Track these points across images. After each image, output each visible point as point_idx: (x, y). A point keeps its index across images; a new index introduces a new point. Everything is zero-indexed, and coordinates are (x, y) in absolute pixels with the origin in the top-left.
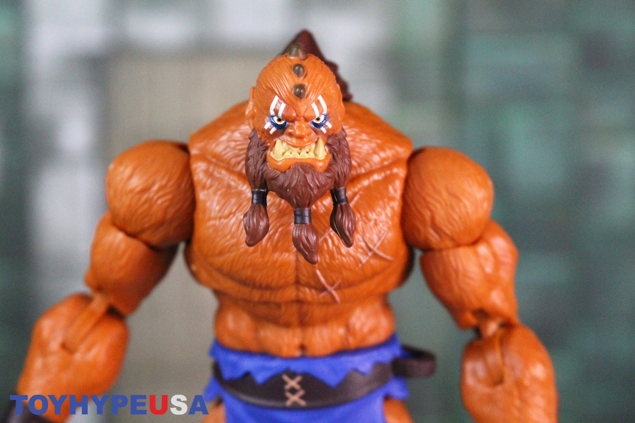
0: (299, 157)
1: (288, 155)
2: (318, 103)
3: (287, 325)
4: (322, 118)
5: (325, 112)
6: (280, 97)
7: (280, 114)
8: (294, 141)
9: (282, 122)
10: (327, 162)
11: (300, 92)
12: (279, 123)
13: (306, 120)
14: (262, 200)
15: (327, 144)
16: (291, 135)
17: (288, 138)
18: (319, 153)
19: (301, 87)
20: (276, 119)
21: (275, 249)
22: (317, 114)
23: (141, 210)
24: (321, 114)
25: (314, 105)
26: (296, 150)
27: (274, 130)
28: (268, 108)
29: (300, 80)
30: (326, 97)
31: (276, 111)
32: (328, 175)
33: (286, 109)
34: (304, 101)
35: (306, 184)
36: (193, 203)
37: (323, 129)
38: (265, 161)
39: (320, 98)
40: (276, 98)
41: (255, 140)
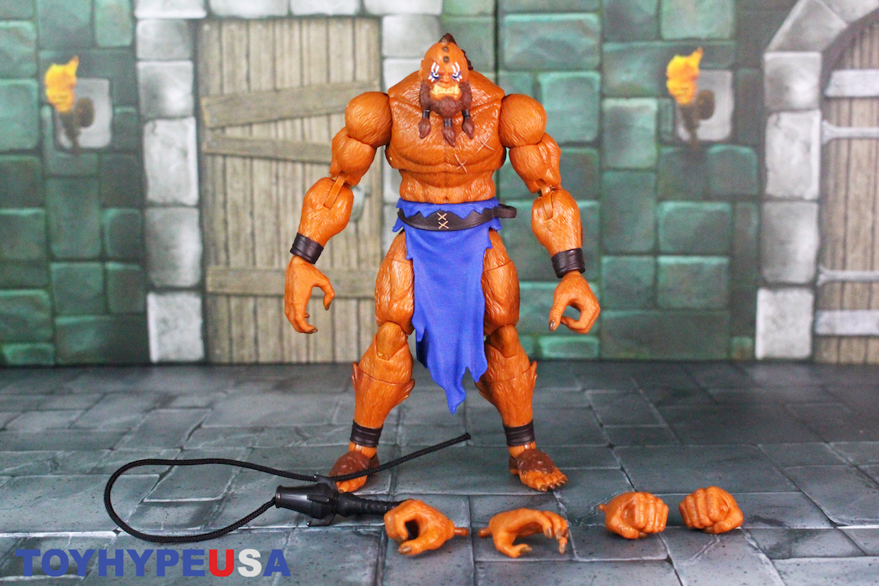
0: (446, 93)
1: (441, 92)
2: (455, 66)
3: (439, 186)
4: (457, 74)
5: (459, 70)
6: (437, 63)
7: (437, 71)
8: (444, 84)
9: (437, 76)
10: (460, 95)
11: (446, 60)
12: (436, 76)
13: (450, 74)
14: (428, 115)
15: (460, 87)
16: (442, 82)
17: (440, 83)
18: (455, 91)
19: (447, 57)
20: (434, 74)
21: (434, 143)
22: (455, 71)
23: (364, 125)
24: (457, 71)
25: (453, 67)
26: (444, 89)
27: (433, 79)
28: (430, 69)
29: (446, 54)
30: (459, 63)
31: (435, 70)
32: (460, 102)
33: (440, 69)
34: (449, 64)
35: (449, 106)
36: (391, 121)
37: (458, 79)
38: (429, 96)
39: (456, 63)
40: (435, 64)
41: (424, 86)
